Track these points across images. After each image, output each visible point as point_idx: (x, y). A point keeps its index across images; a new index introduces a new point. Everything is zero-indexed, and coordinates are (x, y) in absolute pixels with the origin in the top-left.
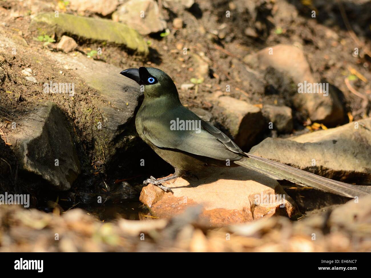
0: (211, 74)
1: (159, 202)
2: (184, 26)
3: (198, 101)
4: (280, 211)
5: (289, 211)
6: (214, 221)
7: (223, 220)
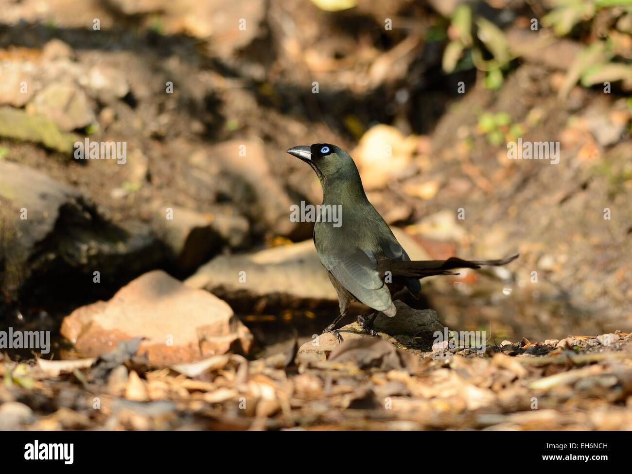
0: (149, 178)
1: (86, 336)
2: (116, 118)
3: (133, 212)
4: (235, 347)
5: (246, 346)
6: (152, 360)
7: (165, 358)
